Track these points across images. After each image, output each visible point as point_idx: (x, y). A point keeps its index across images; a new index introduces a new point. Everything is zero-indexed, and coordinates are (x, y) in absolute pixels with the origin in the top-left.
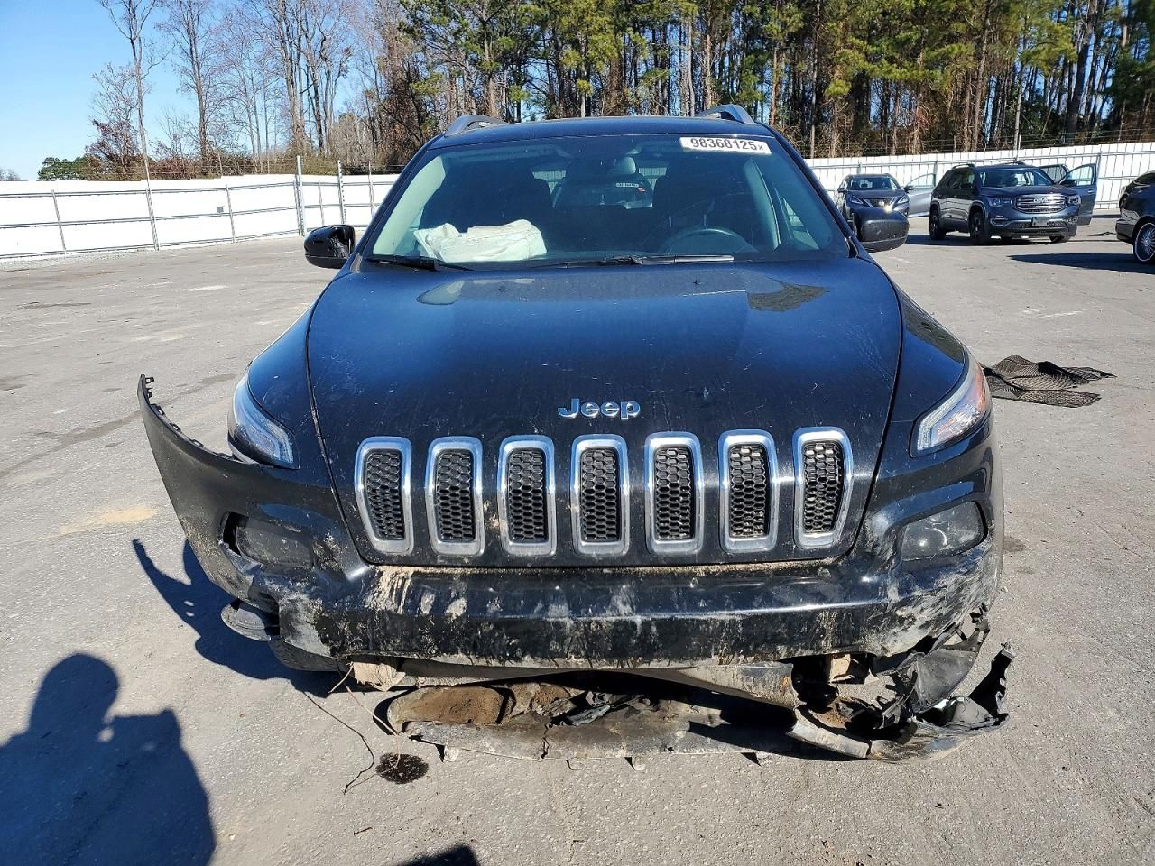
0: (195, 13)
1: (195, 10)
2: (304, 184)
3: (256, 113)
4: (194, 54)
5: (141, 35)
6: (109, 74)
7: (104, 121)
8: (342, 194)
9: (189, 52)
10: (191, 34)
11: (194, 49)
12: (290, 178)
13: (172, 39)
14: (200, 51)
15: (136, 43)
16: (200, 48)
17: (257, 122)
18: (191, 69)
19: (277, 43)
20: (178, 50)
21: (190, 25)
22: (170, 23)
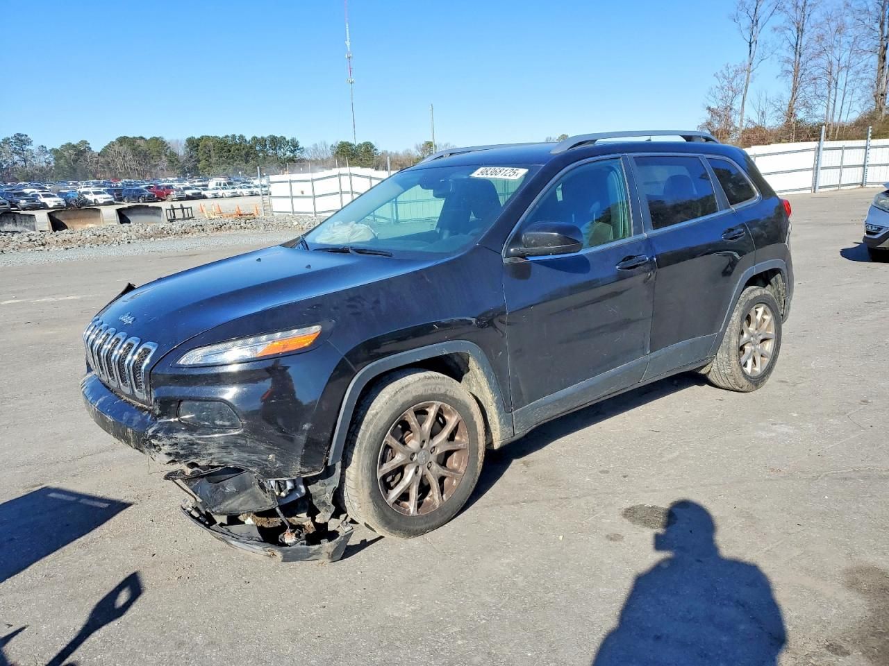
0: (807, 13)
1: (808, 10)
2: (825, 149)
3: (836, 88)
4: (799, 47)
5: (758, 39)
6: (725, 72)
7: (713, 106)
8: (867, 155)
9: (794, 45)
10: (800, 31)
11: (799, 42)
12: (814, 144)
13: (783, 37)
14: (804, 43)
15: (753, 45)
16: (804, 41)
17: (836, 95)
18: (793, 58)
19: (877, 26)
20: (786, 45)
21: (801, 24)
22: (785, 25)
